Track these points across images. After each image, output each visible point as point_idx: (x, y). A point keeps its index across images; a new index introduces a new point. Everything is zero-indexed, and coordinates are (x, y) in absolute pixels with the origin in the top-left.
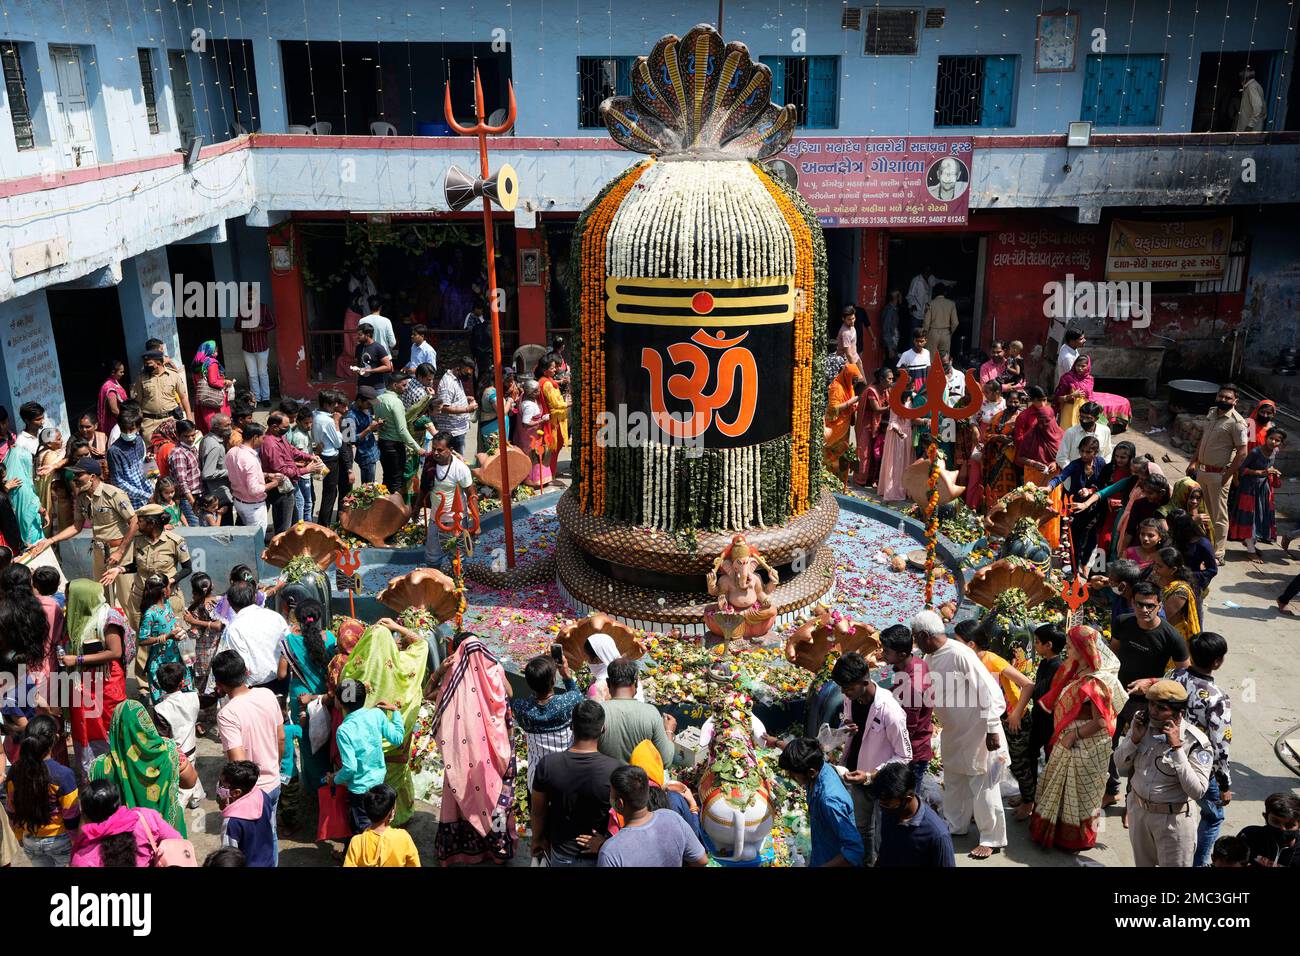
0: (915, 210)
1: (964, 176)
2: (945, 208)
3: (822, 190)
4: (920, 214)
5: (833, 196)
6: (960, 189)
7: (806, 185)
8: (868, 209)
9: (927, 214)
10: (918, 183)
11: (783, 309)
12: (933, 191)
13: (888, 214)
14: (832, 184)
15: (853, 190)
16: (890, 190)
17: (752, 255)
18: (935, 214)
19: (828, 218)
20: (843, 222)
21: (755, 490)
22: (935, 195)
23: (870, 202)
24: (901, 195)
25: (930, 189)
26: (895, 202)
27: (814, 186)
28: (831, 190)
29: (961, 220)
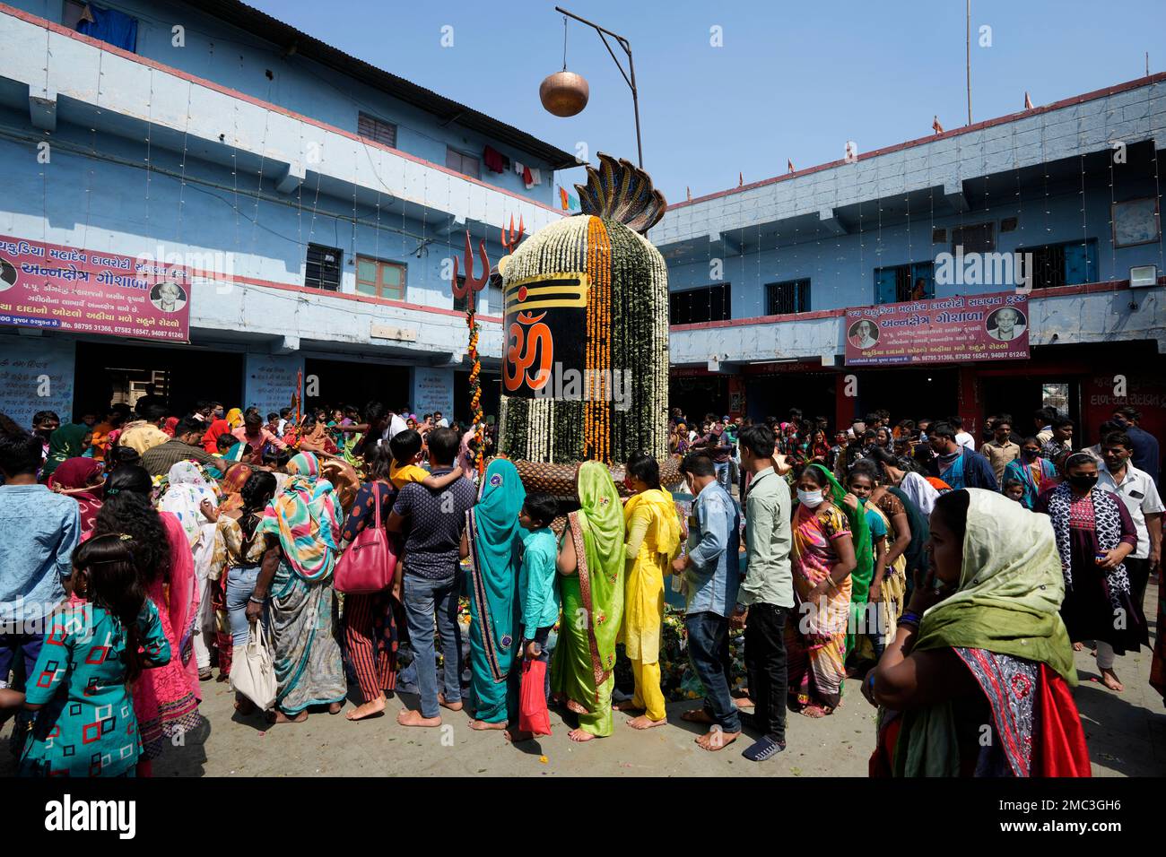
0: (976, 348)
1: (1022, 320)
2: (1006, 346)
3: (898, 338)
4: (982, 352)
5: (907, 342)
6: (1019, 331)
7: (885, 335)
8: (935, 350)
9: (987, 350)
10: (978, 328)
11: (576, 296)
12: (993, 333)
13: (953, 353)
14: (905, 333)
15: (922, 337)
16: (953, 335)
17: (549, 257)
18: (995, 351)
19: (903, 357)
20: (915, 359)
21: (549, 433)
22: (996, 337)
23: (936, 345)
24: (965, 338)
25: (990, 332)
26: (959, 343)
27: (892, 336)
28: (904, 338)
29: (1023, 354)
